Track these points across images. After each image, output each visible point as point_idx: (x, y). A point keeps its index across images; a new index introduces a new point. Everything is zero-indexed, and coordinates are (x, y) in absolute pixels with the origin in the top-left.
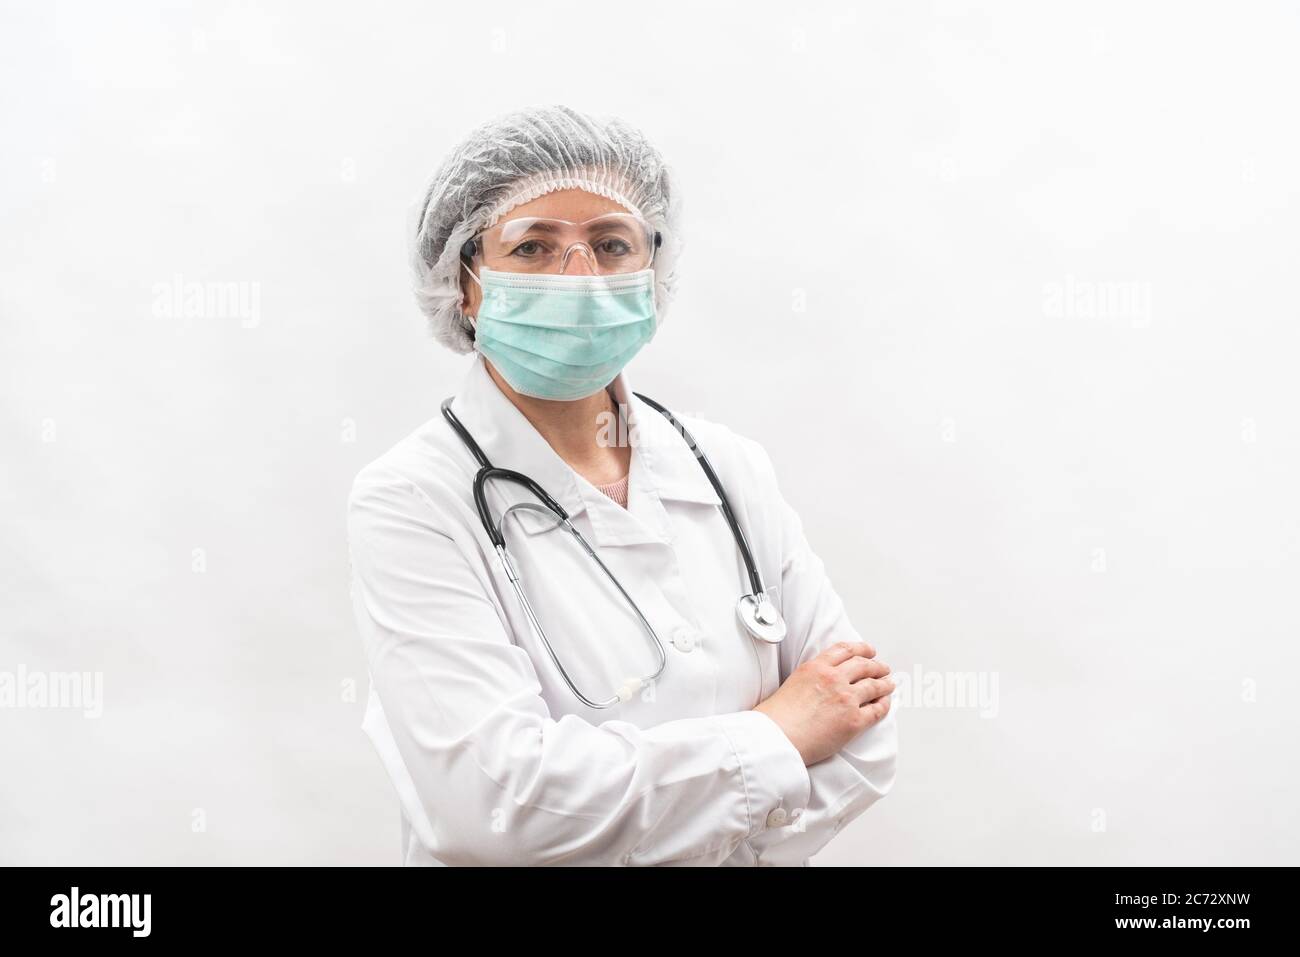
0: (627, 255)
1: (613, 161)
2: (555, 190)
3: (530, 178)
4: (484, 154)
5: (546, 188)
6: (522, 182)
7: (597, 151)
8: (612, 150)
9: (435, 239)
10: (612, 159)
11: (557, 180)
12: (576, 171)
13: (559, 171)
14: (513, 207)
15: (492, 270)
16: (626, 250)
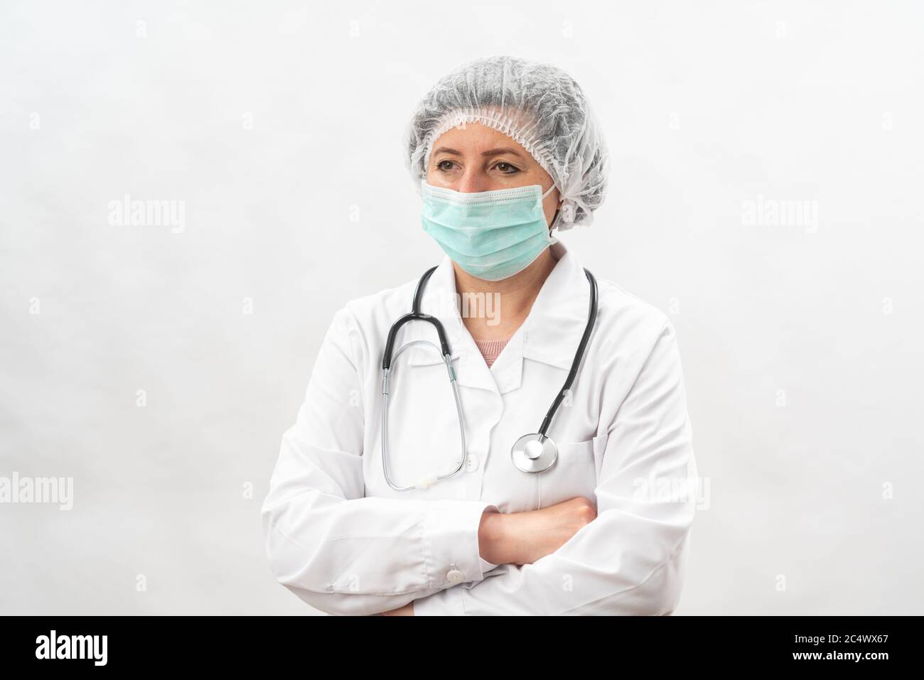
0: (518, 173)
10: (509, 102)
16: (516, 170)
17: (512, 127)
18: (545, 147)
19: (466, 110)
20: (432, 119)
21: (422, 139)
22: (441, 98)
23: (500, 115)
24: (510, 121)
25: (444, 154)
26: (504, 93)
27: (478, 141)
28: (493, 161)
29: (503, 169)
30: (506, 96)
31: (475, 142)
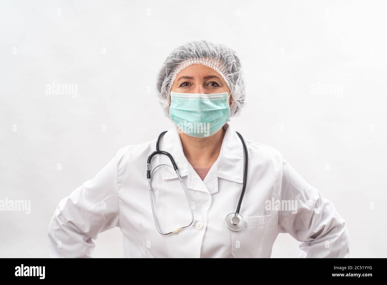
0: (218, 87)
1: (214, 56)
2: (193, 64)
3: (185, 61)
4: (172, 54)
5: (190, 64)
6: (183, 62)
7: (209, 53)
8: (215, 53)
9: (159, 82)
10: (214, 55)
11: (194, 61)
12: (201, 58)
14: (181, 71)
15: (174, 92)
16: (218, 85)
17: (216, 66)
18: (228, 77)
19: (195, 59)
20: (176, 64)
21: (169, 74)
22: (181, 54)
23: (211, 61)
24: (215, 64)
25: (183, 79)
26: (211, 52)
27: (201, 72)
28: (208, 81)
29: (213, 85)
30: (212, 53)
31: (200, 73)
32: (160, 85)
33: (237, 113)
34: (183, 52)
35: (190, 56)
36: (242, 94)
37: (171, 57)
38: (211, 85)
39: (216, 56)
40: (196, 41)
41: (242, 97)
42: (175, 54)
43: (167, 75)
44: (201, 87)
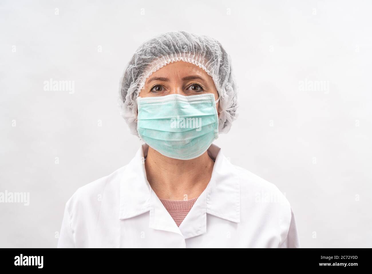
0: (202, 92)
1: (198, 50)
2: (170, 63)
3: (159, 59)
4: (141, 51)
5: (166, 62)
6: (155, 61)
7: (191, 45)
8: (198, 45)
11: (171, 58)
12: (180, 53)
13: (172, 55)
16: (202, 89)
17: (201, 62)
20: (146, 63)
21: (136, 79)
22: (153, 51)
23: (194, 56)
24: (200, 59)
25: (155, 81)
26: (193, 44)
27: (179, 72)
28: (188, 84)
29: (195, 89)
30: (195, 45)
31: (177, 72)
32: (124, 94)
33: (226, 128)
34: (155, 47)
35: (165, 53)
36: (234, 101)
37: (139, 54)
38: (192, 88)
39: (201, 49)
40: (172, 32)
41: (234, 107)
42: (145, 51)
43: (133, 79)
44: (179, 89)
